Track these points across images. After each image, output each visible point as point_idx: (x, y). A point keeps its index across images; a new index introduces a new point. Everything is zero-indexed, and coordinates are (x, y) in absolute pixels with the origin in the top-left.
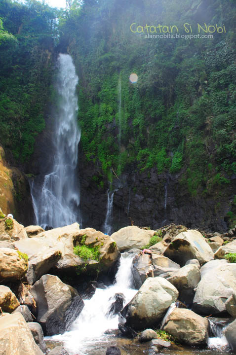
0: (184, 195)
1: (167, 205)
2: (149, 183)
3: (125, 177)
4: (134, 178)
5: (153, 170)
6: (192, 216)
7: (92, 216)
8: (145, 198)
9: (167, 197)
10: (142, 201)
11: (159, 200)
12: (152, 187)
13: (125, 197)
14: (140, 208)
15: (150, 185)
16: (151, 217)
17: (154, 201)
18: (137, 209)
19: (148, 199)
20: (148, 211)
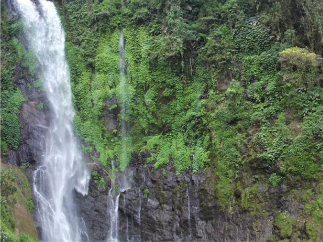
0: (213, 206)
1: (191, 217)
2: (165, 184)
3: (131, 173)
4: (143, 176)
5: (169, 168)
6: (226, 234)
7: (93, 225)
8: (160, 204)
9: (190, 206)
10: (157, 208)
11: (179, 208)
12: (169, 191)
13: (134, 202)
14: (155, 218)
15: (166, 187)
16: (171, 231)
17: (173, 210)
18: (151, 218)
19: (165, 206)
20: (166, 222)
